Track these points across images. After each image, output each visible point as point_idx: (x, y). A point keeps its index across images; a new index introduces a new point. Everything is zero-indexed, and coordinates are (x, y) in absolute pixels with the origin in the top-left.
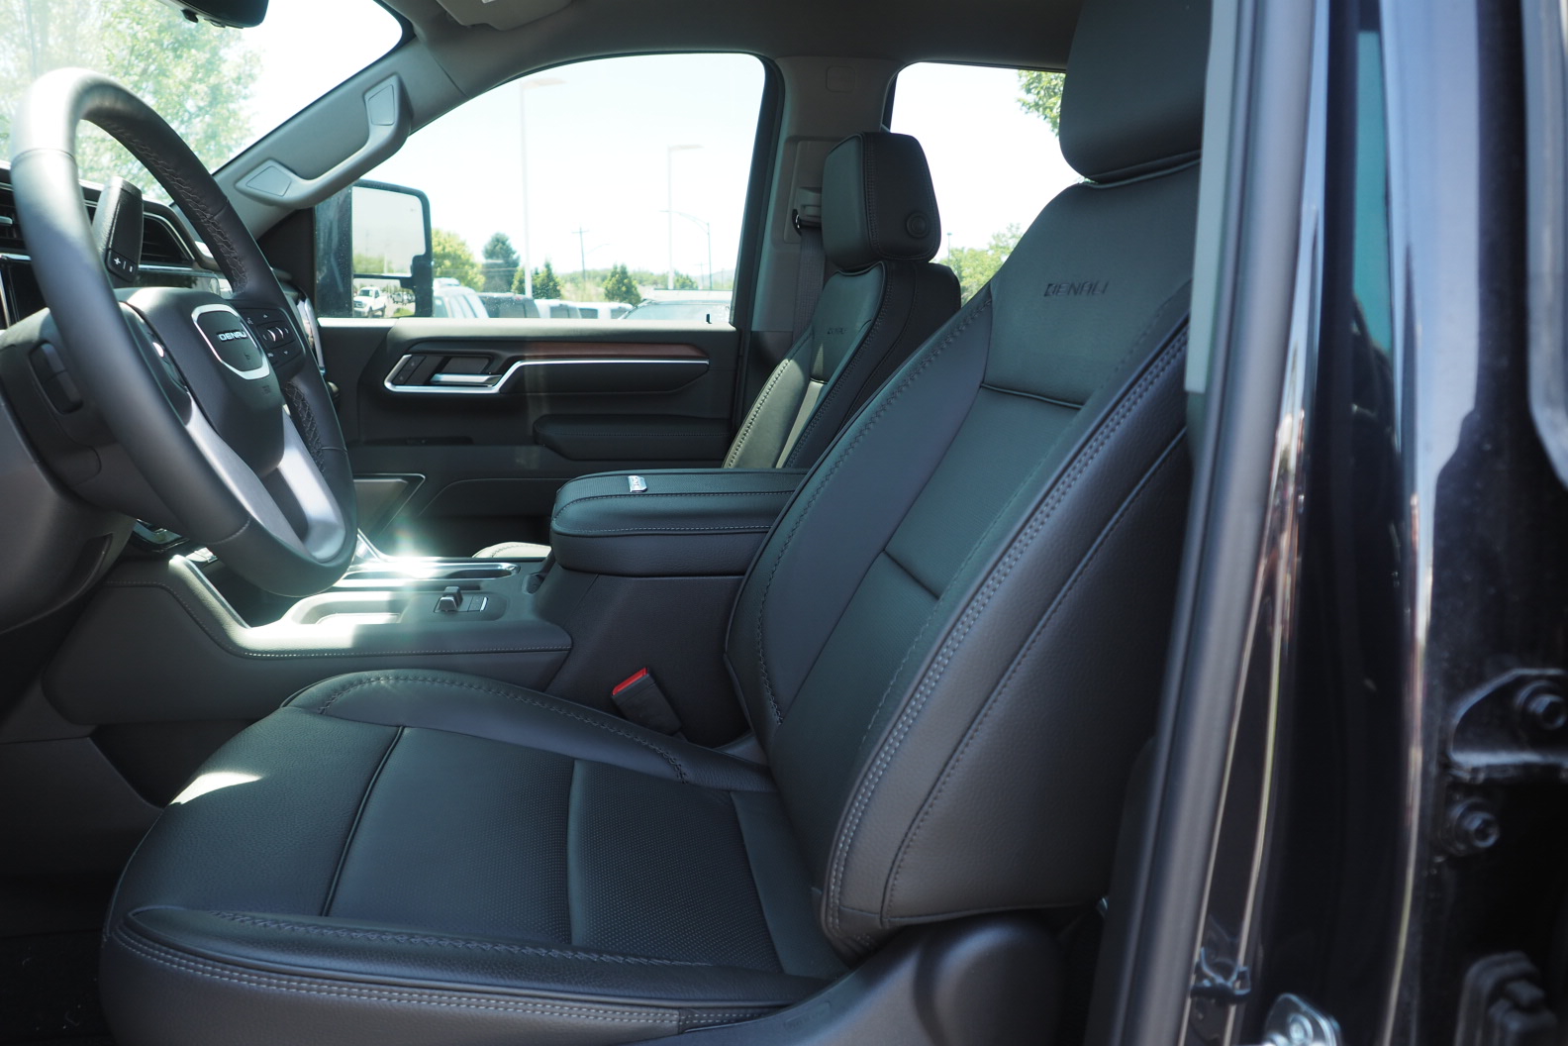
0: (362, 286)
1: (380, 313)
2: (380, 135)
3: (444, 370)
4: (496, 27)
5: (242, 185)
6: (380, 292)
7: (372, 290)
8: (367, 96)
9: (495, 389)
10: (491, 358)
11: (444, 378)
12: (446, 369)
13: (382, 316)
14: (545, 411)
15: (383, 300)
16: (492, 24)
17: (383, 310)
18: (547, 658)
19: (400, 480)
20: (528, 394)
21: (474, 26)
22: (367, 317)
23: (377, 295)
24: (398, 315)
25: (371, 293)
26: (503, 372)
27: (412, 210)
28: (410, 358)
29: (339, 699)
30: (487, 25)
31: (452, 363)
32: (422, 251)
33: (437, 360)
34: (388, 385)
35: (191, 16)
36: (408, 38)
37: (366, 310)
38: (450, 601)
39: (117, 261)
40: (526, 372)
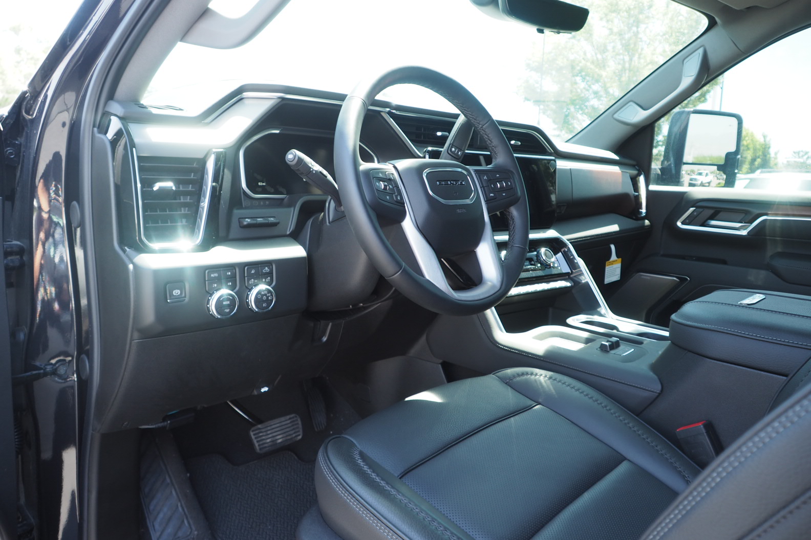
0: (699, 170)
1: (707, 185)
2: (687, 81)
3: (715, 218)
4: (764, 6)
5: (616, 116)
6: (709, 174)
7: (704, 172)
8: (685, 61)
9: (744, 233)
10: (747, 212)
11: (713, 223)
12: (717, 217)
13: (708, 186)
14: (779, 250)
15: (711, 178)
16: (760, 6)
17: (709, 183)
18: (646, 394)
19: (675, 279)
20: (768, 238)
21: (748, 8)
22: (700, 186)
23: (707, 175)
24: (719, 186)
25: (703, 174)
26: (751, 222)
27: (730, 126)
28: (695, 210)
29: (518, 379)
30: (756, 6)
31: (721, 215)
32: (733, 149)
33: (711, 212)
34: (679, 224)
35: (541, 31)
36: (712, 24)
37: (699, 183)
38: (606, 345)
39: (453, 149)
40: (768, 223)
